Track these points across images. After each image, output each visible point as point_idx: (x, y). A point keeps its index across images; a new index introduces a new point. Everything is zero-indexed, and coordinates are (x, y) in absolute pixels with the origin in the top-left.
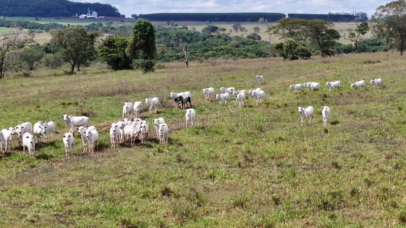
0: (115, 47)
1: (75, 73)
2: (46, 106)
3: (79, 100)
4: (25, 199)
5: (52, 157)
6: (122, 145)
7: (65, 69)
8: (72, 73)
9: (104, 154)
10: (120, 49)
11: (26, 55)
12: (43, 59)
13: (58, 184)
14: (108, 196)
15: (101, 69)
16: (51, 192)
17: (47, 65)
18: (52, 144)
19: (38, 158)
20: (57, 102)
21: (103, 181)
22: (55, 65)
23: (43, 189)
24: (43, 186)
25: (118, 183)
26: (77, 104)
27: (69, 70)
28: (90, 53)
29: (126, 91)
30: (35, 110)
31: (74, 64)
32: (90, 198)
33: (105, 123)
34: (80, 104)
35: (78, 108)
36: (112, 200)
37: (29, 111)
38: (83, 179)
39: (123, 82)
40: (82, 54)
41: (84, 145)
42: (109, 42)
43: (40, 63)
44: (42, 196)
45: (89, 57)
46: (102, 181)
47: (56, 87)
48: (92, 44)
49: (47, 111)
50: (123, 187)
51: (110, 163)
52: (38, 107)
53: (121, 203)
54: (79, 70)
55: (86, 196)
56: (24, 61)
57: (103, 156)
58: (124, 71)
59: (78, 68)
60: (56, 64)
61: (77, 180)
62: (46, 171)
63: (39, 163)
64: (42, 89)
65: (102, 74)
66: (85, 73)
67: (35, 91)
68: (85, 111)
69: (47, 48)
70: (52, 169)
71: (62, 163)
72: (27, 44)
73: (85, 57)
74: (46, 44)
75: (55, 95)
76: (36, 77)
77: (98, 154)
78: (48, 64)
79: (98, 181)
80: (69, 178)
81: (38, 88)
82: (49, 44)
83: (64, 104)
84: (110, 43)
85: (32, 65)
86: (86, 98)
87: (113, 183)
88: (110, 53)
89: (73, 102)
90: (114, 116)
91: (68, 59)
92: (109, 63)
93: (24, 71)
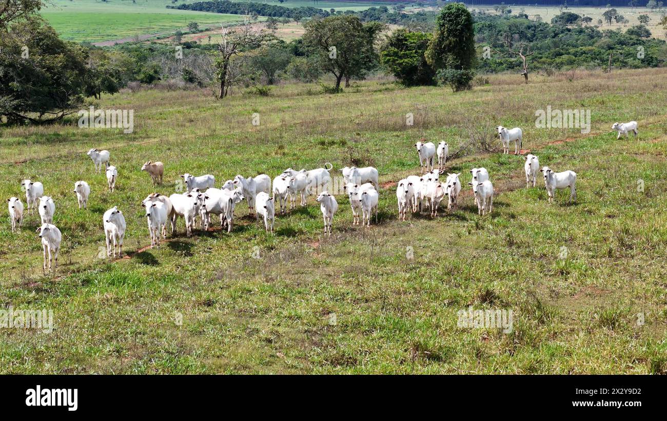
0: (407, 48)
1: (342, 90)
2: (294, 146)
3: (347, 137)
4: (256, 303)
5: (301, 232)
6: (417, 216)
7: (326, 84)
8: (336, 90)
9: (387, 230)
10: (416, 52)
11: (262, 59)
12: (290, 67)
13: (310, 280)
14: (392, 300)
15: (384, 84)
16: (300, 293)
17: (296, 77)
18: (303, 211)
19: (280, 233)
20: (312, 139)
21: (385, 277)
22: (308, 76)
23: (287, 286)
24: (288, 282)
25: (409, 280)
26: (343, 143)
27: (332, 85)
28: (367, 57)
29: (424, 123)
30: (276, 154)
31: (341, 76)
32: (363, 304)
33: (390, 178)
34: (350, 144)
35: (346, 149)
36: (398, 308)
37: (267, 154)
38: (352, 273)
39: (420, 107)
40: (354, 60)
41: (354, 214)
42: (398, 40)
43: (285, 72)
44: (285, 298)
45: (365, 64)
46: (382, 275)
47: (311, 114)
48: (370, 42)
49: (295, 155)
50: (416, 286)
51: (396, 246)
52: (281, 147)
53: (413, 314)
54: (348, 86)
55: (356, 301)
56: (259, 69)
57: (385, 234)
58: (422, 87)
59: (347, 81)
60: (312, 75)
61: (342, 274)
62: (292, 256)
63: (280, 242)
64: (287, 116)
65: (386, 93)
66: (358, 91)
67: (276, 120)
68: (356, 156)
69: (296, 47)
70: (302, 252)
71: (317, 244)
72: (264, 42)
73: (357, 64)
74: (296, 41)
75: (310, 127)
76: (279, 96)
77: (376, 229)
78: (297, 74)
79: (376, 275)
80: (329, 270)
81: (281, 115)
82: (300, 42)
83: (323, 143)
84: (399, 42)
85: (272, 75)
86: (358, 134)
87: (400, 279)
88: (401, 58)
89: (337, 139)
90: (403, 165)
91: (331, 67)
92: (398, 75)
93: (260, 86)
